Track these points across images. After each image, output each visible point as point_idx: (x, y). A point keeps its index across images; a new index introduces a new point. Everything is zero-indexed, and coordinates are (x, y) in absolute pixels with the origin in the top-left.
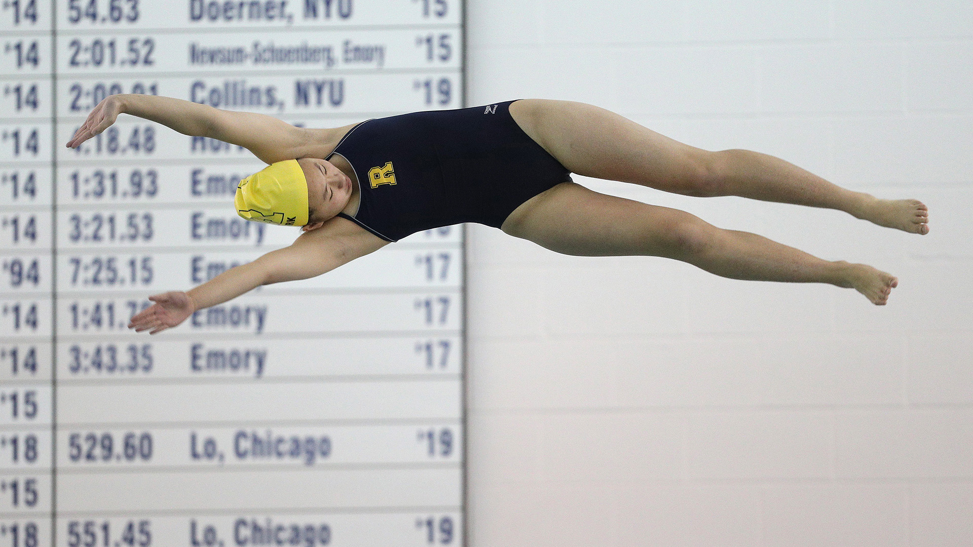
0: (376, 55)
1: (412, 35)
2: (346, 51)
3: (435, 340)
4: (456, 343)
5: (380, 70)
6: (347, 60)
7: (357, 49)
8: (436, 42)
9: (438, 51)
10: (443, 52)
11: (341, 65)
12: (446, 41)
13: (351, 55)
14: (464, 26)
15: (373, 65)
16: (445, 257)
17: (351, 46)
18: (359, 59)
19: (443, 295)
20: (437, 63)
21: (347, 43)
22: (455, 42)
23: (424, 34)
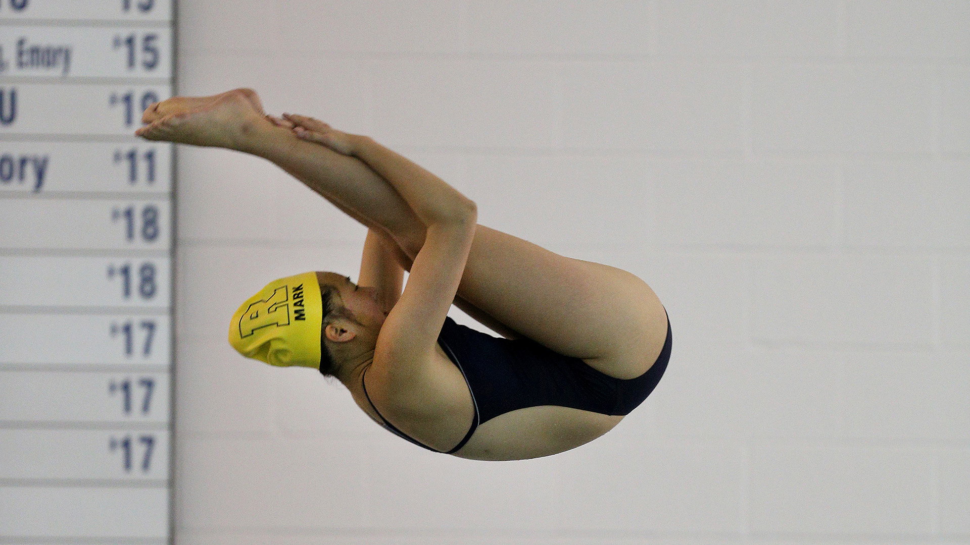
0: (61, 59)
1: (109, 34)
2: (20, 53)
3: (135, 435)
4: (162, 439)
5: (64, 79)
6: (21, 64)
7: (35, 51)
8: (139, 44)
9: (140, 56)
10: (149, 57)
11: (13, 70)
12: (153, 44)
13: (26, 58)
14: (175, 24)
15: (56, 72)
16: (150, 327)
17: (27, 46)
18: (38, 64)
19: (147, 375)
20: (139, 72)
21: (21, 42)
22: (164, 45)
23: (124, 33)
